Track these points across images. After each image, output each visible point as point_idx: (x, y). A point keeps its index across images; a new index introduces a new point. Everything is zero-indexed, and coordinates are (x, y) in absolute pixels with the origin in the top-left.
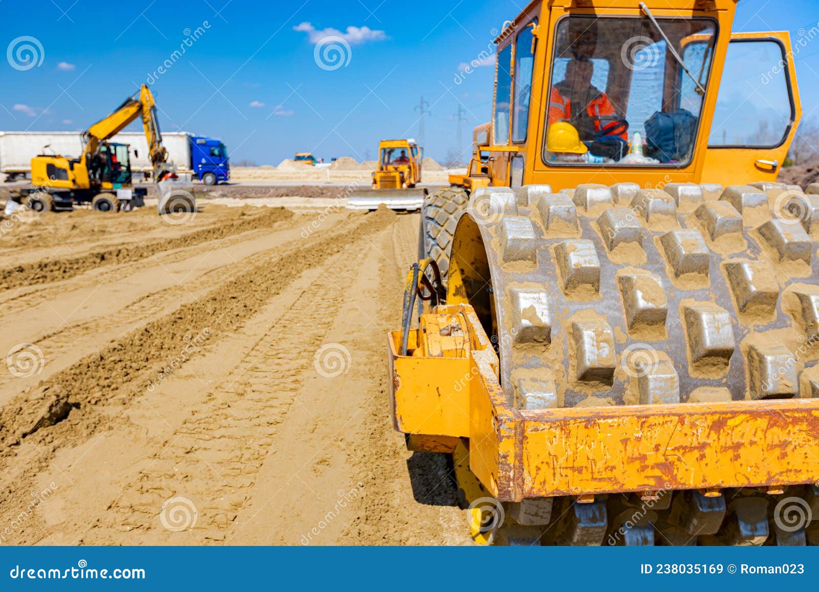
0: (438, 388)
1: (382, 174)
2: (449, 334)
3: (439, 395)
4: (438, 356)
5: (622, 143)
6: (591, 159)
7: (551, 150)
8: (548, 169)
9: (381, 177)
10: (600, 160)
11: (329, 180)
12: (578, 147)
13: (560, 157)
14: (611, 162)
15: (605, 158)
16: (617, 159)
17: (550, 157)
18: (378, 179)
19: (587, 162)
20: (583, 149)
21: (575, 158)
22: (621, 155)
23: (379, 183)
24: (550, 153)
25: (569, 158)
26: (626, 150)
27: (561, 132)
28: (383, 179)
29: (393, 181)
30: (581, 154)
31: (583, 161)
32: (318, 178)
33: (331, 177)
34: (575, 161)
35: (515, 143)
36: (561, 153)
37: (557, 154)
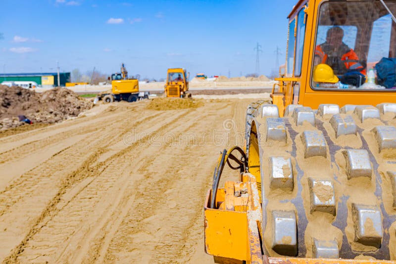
0: (230, 230)
1: (170, 87)
2: (240, 196)
3: (231, 234)
4: (231, 209)
5: (361, 76)
6: (340, 86)
7: (315, 81)
8: (313, 92)
9: (170, 88)
10: (347, 86)
11: (216, 87)
12: (332, 79)
13: (321, 85)
14: (354, 88)
15: (350, 86)
16: (358, 86)
17: (314, 85)
18: (168, 89)
19: (339, 88)
20: (335, 79)
21: (331, 85)
22: (360, 84)
23: (168, 91)
24: (314, 82)
25: (327, 85)
26: (364, 81)
27: (321, 70)
28: (170, 89)
29: (176, 90)
30: (334, 83)
31: (336, 87)
32: (210, 86)
33: (217, 85)
34: (331, 87)
35: (296, 76)
36: (322, 82)
37: (320, 83)
